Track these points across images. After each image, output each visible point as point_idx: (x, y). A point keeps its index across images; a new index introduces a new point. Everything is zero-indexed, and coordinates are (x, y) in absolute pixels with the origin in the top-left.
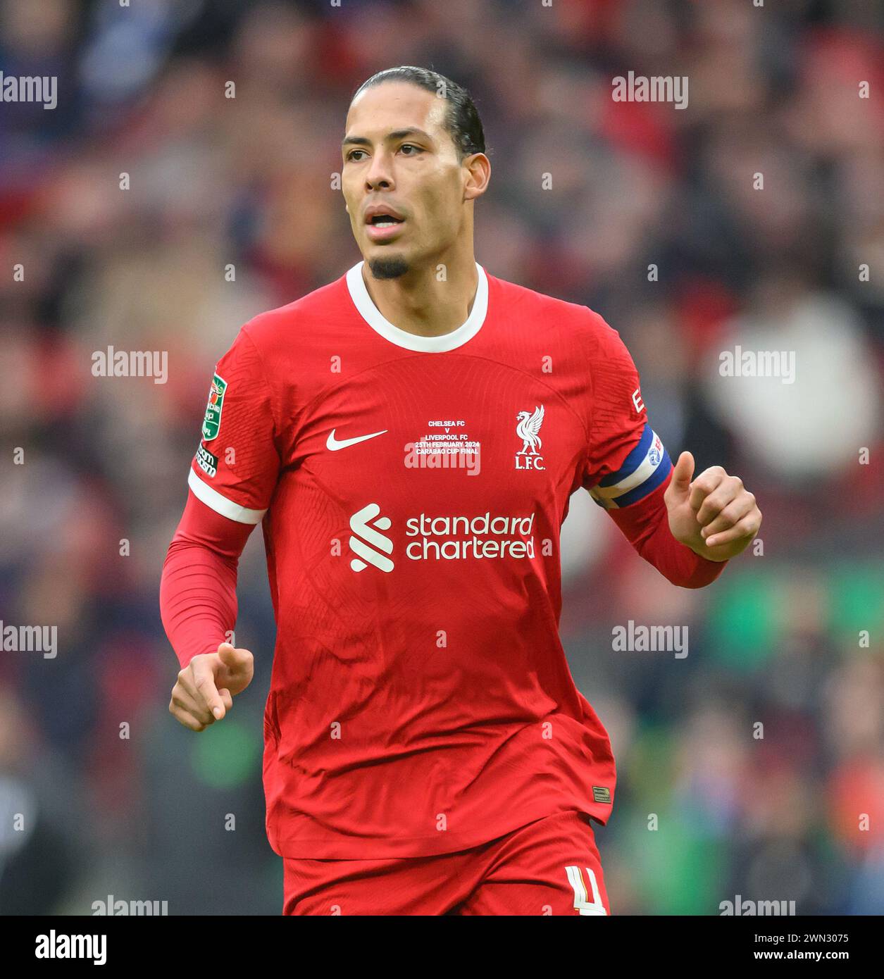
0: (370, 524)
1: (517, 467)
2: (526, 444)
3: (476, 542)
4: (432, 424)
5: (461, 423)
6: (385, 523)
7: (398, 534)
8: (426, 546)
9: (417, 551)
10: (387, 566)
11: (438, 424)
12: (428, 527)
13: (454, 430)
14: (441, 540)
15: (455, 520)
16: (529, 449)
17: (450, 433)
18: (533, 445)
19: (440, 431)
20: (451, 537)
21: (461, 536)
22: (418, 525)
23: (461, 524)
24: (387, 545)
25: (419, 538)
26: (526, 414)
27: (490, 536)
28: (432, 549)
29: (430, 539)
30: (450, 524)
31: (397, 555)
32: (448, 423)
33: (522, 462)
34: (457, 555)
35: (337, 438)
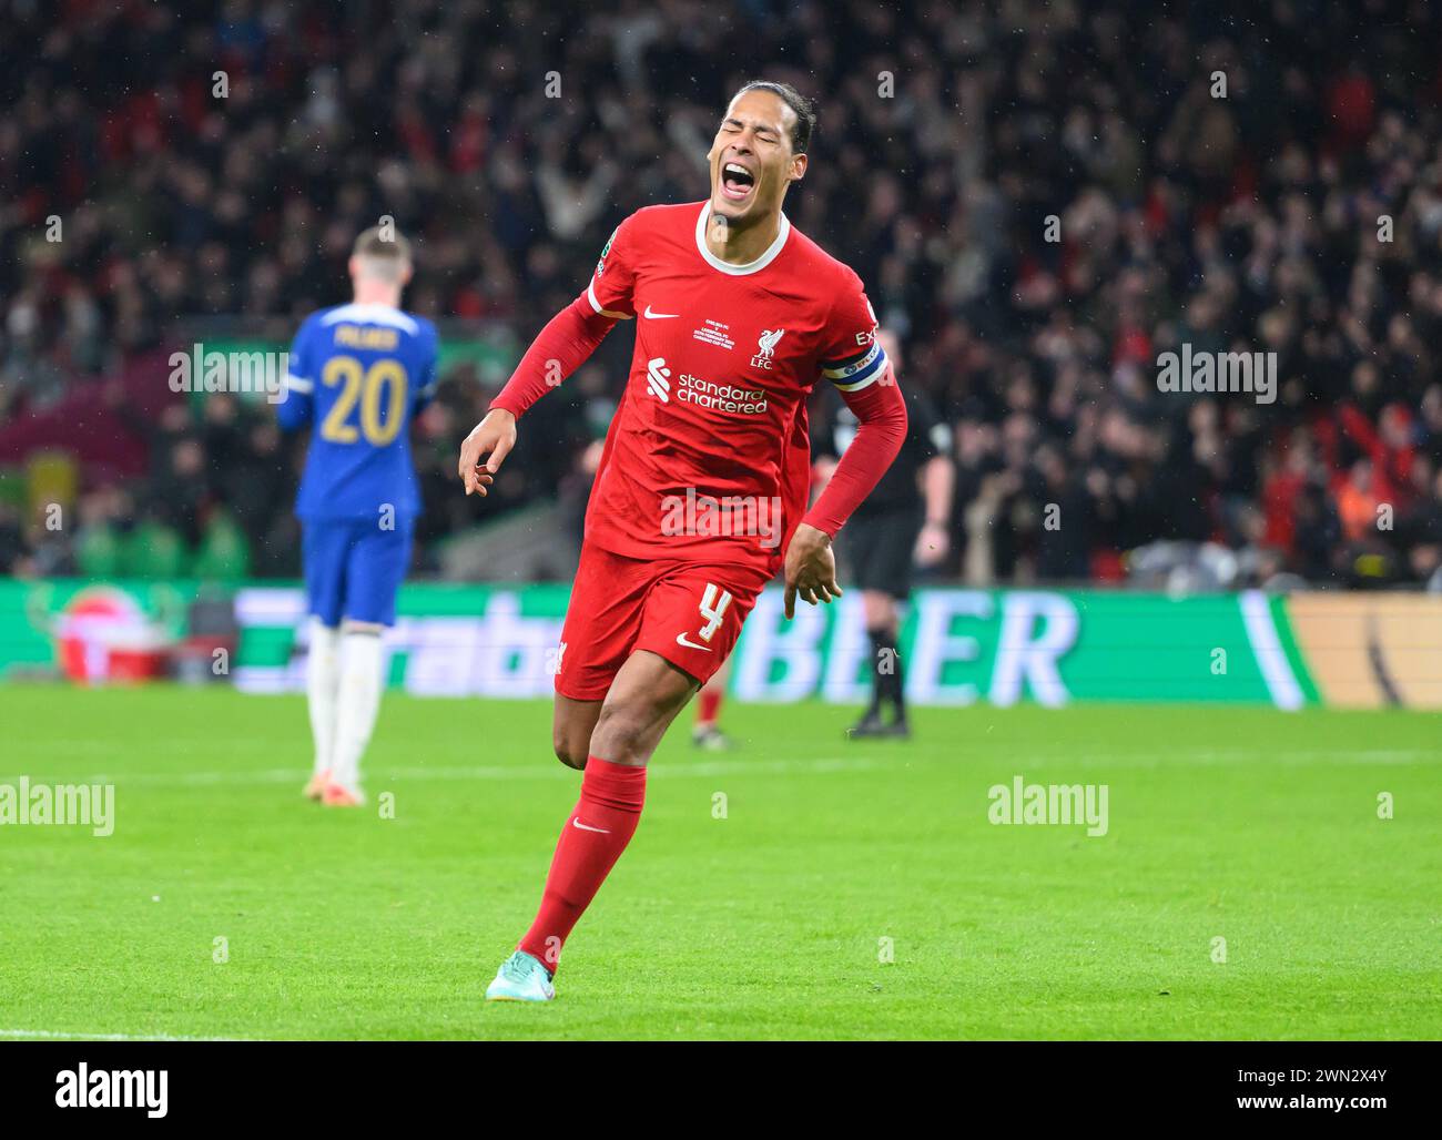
0: (659, 369)
1: (752, 364)
2: (762, 351)
3: (721, 401)
4: (708, 322)
5: (726, 327)
6: (667, 372)
7: (673, 380)
8: (690, 394)
9: (684, 395)
10: (665, 398)
11: (712, 323)
12: (693, 383)
13: (721, 330)
14: (700, 393)
15: (710, 385)
16: (764, 355)
17: (718, 331)
18: (767, 353)
19: (712, 328)
20: (705, 393)
21: (712, 395)
22: (687, 380)
23: (712, 388)
24: (667, 386)
25: (687, 388)
26: (769, 333)
27: (730, 400)
28: (693, 398)
29: (694, 390)
30: (707, 387)
31: (672, 393)
32: (718, 324)
33: (757, 362)
34: (708, 405)
35: (652, 311)
